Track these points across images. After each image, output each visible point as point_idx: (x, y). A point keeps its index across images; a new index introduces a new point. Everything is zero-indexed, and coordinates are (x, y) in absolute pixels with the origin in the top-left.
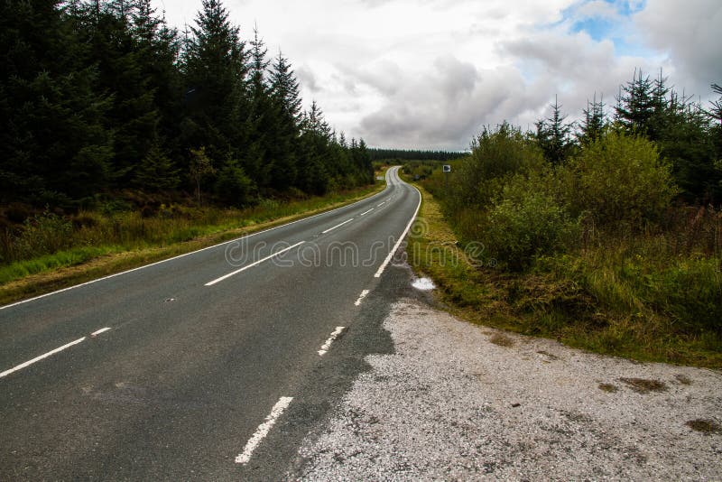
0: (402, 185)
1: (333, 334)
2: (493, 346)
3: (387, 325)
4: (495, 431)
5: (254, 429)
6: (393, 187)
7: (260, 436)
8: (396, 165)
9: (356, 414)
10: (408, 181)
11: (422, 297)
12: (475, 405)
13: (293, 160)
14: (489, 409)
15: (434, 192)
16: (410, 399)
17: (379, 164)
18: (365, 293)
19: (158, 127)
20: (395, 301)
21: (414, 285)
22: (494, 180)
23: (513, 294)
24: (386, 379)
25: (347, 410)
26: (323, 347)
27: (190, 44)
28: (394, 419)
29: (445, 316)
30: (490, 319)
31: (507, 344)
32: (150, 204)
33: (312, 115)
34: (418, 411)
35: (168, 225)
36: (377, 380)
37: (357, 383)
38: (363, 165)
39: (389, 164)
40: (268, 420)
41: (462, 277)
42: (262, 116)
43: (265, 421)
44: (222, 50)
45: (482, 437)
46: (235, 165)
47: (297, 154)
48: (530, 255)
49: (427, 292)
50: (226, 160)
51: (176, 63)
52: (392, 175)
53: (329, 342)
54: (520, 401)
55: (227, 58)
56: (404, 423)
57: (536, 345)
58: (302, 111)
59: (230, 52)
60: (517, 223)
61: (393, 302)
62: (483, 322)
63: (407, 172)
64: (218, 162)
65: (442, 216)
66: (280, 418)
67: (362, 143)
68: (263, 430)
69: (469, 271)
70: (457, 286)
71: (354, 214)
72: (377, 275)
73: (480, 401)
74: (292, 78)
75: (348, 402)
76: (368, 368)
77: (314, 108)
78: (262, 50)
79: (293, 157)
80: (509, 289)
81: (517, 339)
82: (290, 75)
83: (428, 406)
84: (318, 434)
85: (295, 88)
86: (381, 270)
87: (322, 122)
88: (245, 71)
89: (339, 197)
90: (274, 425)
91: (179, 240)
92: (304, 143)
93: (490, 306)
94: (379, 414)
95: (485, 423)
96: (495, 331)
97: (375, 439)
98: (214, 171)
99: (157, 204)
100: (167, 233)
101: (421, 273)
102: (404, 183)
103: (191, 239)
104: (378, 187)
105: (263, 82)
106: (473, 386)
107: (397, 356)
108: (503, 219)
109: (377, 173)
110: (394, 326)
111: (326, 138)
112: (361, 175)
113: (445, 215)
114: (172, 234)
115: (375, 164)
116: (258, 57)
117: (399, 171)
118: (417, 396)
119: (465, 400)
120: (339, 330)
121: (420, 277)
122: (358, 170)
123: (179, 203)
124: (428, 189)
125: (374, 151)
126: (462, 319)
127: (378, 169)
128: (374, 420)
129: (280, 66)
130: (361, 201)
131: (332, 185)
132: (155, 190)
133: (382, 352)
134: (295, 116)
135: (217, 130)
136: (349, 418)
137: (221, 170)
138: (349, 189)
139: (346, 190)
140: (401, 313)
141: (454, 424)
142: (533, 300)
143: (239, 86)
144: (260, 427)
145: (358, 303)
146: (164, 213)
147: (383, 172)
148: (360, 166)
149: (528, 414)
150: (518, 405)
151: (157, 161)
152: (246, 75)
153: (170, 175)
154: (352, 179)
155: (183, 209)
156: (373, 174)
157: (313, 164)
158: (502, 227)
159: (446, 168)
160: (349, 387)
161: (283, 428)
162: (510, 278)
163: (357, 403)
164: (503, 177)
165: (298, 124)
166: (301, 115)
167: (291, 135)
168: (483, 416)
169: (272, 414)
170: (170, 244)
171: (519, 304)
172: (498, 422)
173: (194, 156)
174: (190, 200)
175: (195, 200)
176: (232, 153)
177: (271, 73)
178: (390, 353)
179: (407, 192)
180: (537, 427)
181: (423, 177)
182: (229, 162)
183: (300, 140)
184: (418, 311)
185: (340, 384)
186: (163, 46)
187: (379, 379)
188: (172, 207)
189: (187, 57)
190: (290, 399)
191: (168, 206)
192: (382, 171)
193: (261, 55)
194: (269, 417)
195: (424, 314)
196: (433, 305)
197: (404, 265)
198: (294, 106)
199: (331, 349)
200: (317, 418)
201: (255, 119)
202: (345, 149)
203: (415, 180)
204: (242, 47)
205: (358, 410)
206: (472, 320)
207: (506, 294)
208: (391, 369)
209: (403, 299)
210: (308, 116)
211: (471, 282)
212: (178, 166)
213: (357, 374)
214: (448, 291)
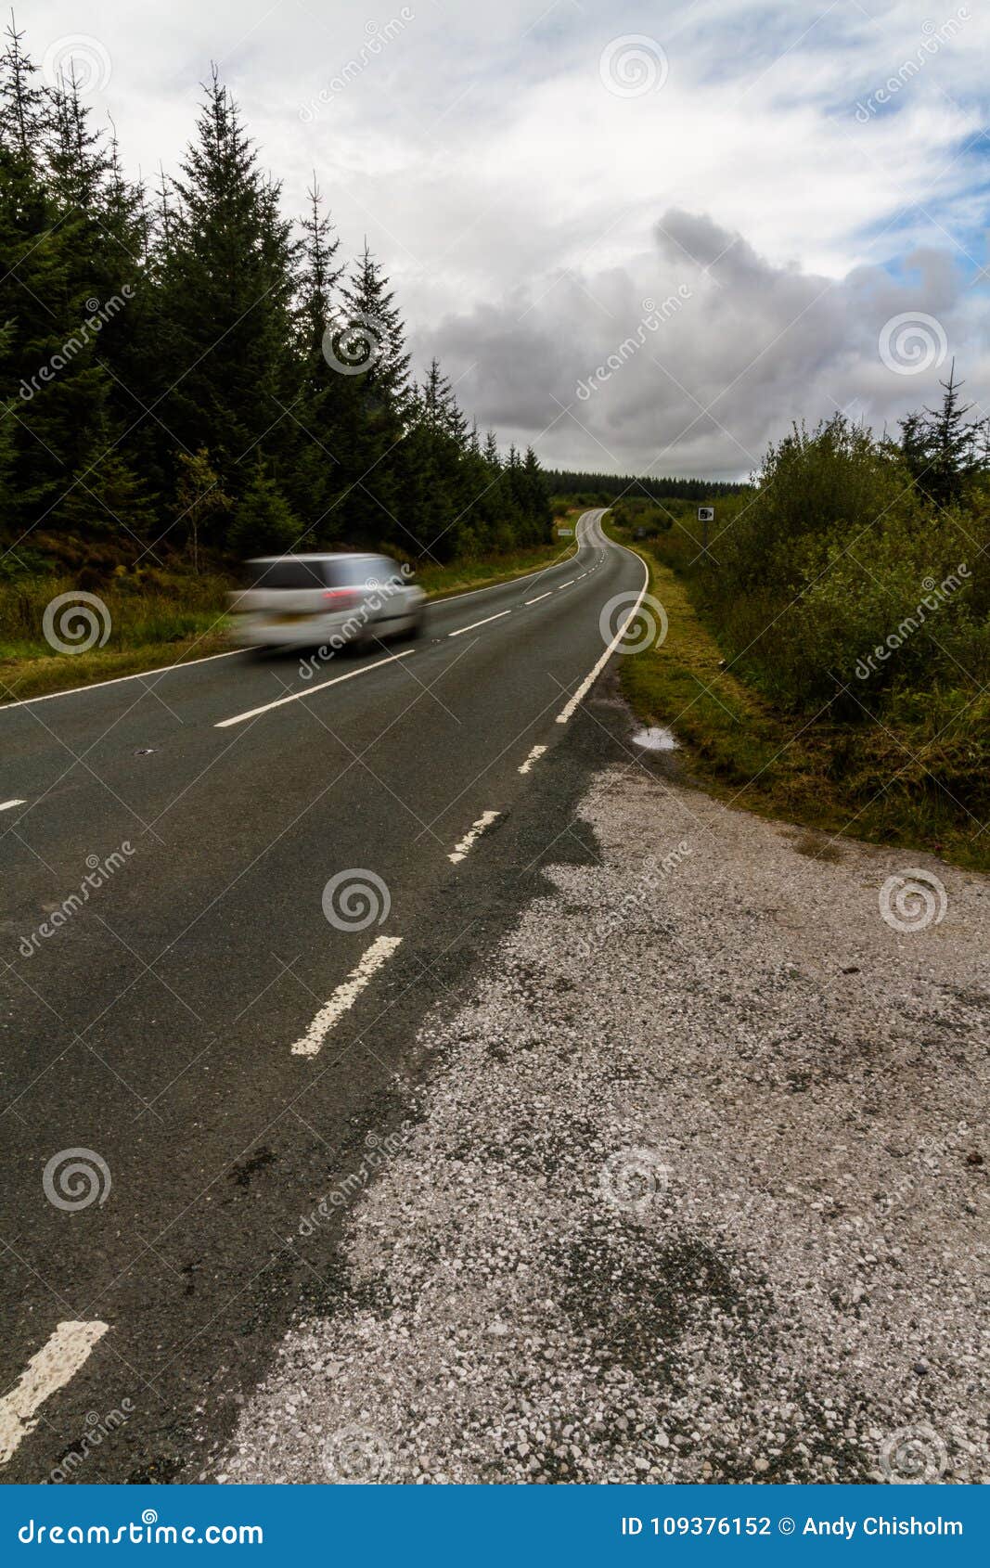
0: (609, 548)
1: (476, 824)
2: (801, 859)
3: (585, 812)
4: (808, 1016)
5: (327, 994)
6: (590, 552)
7: (340, 1007)
8: (597, 506)
9: (528, 973)
10: (623, 540)
11: (654, 762)
12: (767, 966)
13: (389, 486)
14: (794, 975)
15: (675, 563)
16: (635, 950)
17: (564, 502)
18: (538, 750)
19: (109, 401)
20: (600, 768)
21: (636, 740)
22: (807, 538)
23: (843, 763)
24: (585, 910)
25: (511, 964)
26: (459, 847)
27: (173, 220)
28: (604, 984)
29: (700, 799)
30: (793, 809)
31: (831, 856)
32: (93, 563)
33: (430, 392)
34: (652, 972)
35: (134, 608)
36: (569, 913)
37: (529, 917)
38: (531, 504)
39: (584, 505)
40: (353, 979)
41: (734, 728)
42: (328, 389)
43: (349, 980)
44: (242, 237)
45: (782, 1026)
46: (270, 491)
47: (397, 475)
48: (879, 689)
49: (663, 753)
50: (252, 478)
51: (141, 262)
52: (588, 527)
53: (469, 839)
54: (860, 963)
55: (254, 257)
56: (624, 992)
57: (889, 860)
58: (409, 383)
59: (258, 244)
60: (857, 621)
61: (594, 770)
62: (779, 813)
63: (621, 521)
64: (236, 483)
65: (693, 612)
66: (377, 975)
67: (531, 458)
68: (345, 996)
69: (749, 717)
70: (725, 744)
71: (510, 601)
72: (562, 719)
73: (777, 959)
74: (391, 308)
75: (511, 951)
76: (549, 889)
77: (434, 378)
78: (327, 242)
79: (389, 480)
80: (834, 752)
81: (852, 849)
82: (386, 301)
83: (670, 963)
84: (456, 1006)
85: (397, 331)
86: (569, 710)
87: (450, 407)
88: (291, 288)
89: (480, 566)
90: (366, 988)
91: (156, 638)
92: (411, 453)
93: (794, 784)
94: (576, 975)
95: (788, 1000)
96: (805, 831)
97: (568, 1019)
98: (227, 501)
99: (107, 567)
100: (130, 622)
101: (650, 719)
102: (614, 545)
103: (182, 638)
104: (561, 550)
105: (330, 315)
106: (763, 930)
107: (607, 870)
108: (826, 613)
109: (558, 522)
110: (600, 815)
111: (456, 444)
112: (526, 525)
113: (698, 610)
114: (140, 626)
115: (555, 502)
116: (320, 257)
117: (605, 520)
118: (649, 945)
119: (747, 954)
120: (488, 817)
121: (648, 726)
122: (520, 514)
123: (155, 565)
124: (663, 558)
125: (553, 476)
126: (736, 807)
127: (562, 513)
128: (564, 985)
129: (365, 280)
130: (525, 576)
131: (466, 543)
132: (102, 536)
133: (577, 861)
134: (395, 392)
135: (232, 415)
136: (516, 980)
137: (242, 500)
138: (502, 553)
139: (495, 553)
140: (613, 791)
141: (725, 999)
142: (885, 776)
143: (276, 323)
144: (339, 990)
145: (525, 769)
146: (121, 584)
147: (571, 521)
148: (524, 506)
149: (876, 987)
150: (853, 970)
151: (108, 474)
152: (294, 298)
153: (136, 507)
154: (508, 531)
155: (163, 578)
156: (550, 524)
157: (428, 498)
158: (823, 629)
159: (705, 514)
160: (512, 924)
161: (385, 994)
162: (836, 732)
163: (528, 952)
164: (825, 534)
165: (400, 410)
166: (407, 390)
167: (384, 435)
168: (782, 988)
169: (362, 967)
170: (139, 645)
171: (854, 783)
172: (815, 998)
173: (185, 467)
174: (176, 559)
175: (188, 560)
176: (264, 465)
177: (347, 295)
178: (594, 864)
179: (620, 561)
180: (895, 1013)
181: (652, 533)
182: (257, 484)
183: (404, 445)
184: (645, 787)
185: (495, 917)
186: (115, 223)
187: (571, 910)
188: (140, 572)
189: (166, 249)
190: (397, 941)
191: (131, 570)
192: (569, 518)
193: (325, 254)
194: (355, 973)
195: (657, 795)
196: (676, 779)
197: (617, 703)
198: (394, 370)
199: (473, 852)
200: (450, 977)
201: (312, 394)
202: (495, 468)
203: (636, 539)
204: (285, 234)
205: (531, 966)
206: (756, 809)
207: (827, 763)
208: (596, 893)
209: (616, 764)
210: (422, 394)
211: (753, 738)
212: (150, 488)
213: (528, 899)
214: (706, 754)
